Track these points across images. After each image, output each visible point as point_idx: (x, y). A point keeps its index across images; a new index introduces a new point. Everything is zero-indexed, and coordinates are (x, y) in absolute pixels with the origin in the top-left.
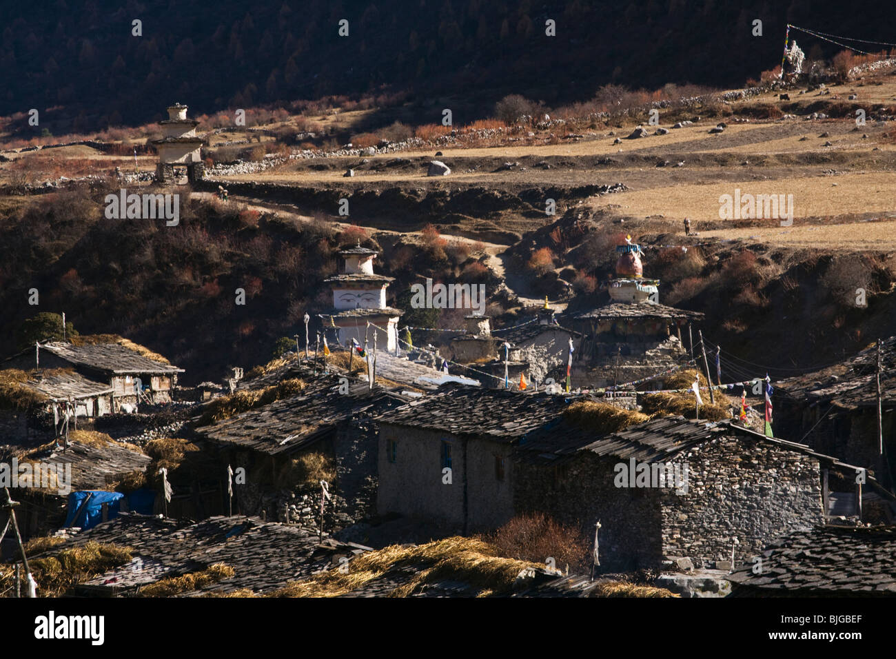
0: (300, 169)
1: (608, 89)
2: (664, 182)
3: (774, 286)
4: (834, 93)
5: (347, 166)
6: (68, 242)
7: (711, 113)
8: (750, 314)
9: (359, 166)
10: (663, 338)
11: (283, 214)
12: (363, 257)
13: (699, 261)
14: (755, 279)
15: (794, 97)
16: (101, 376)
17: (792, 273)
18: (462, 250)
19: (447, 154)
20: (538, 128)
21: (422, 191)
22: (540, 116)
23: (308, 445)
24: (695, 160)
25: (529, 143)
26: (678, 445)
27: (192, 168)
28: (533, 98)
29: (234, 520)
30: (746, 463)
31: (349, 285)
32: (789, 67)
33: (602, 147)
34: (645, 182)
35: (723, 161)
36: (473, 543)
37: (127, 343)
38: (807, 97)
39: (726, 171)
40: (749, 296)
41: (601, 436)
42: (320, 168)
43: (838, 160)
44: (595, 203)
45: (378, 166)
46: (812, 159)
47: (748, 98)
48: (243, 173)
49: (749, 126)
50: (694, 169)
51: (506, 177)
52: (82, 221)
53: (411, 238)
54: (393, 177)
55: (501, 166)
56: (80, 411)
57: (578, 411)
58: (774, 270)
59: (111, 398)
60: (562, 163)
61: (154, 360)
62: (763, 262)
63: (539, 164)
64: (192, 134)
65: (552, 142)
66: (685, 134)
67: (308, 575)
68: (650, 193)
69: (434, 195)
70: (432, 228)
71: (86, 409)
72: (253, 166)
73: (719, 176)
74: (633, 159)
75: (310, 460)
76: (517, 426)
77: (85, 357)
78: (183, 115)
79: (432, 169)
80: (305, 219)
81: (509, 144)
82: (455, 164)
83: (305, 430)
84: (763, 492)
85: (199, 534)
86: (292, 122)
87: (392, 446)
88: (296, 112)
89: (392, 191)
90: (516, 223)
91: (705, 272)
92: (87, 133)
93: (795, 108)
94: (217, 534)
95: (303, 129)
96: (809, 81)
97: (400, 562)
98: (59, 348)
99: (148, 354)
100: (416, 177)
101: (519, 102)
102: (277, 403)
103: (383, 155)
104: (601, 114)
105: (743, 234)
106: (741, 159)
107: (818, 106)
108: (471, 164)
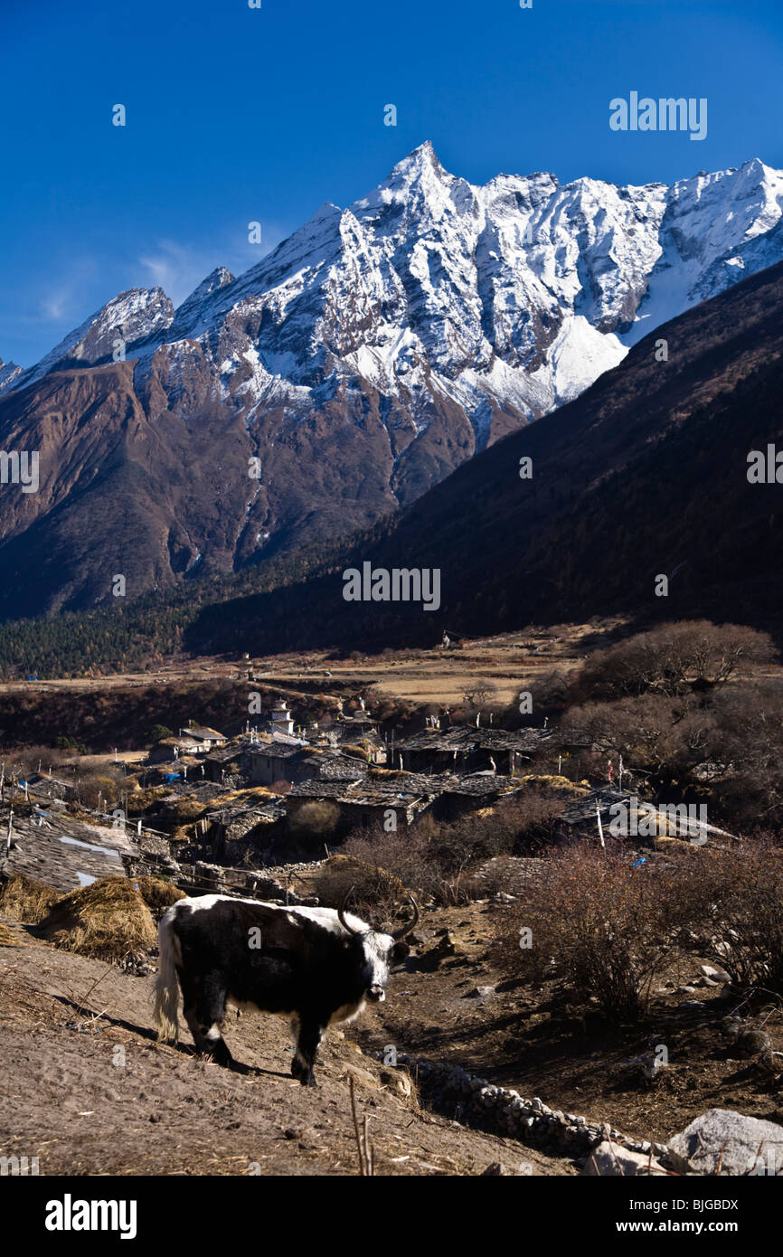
0: (284, 674)
1: (387, 650)
2: (398, 680)
3: (413, 713)
4: (457, 652)
5: (299, 673)
6: (209, 697)
7: (419, 658)
8: (405, 722)
9: (303, 673)
10: (370, 729)
11: (276, 689)
12: (282, 703)
13: (393, 705)
14: (407, 711)
15: (444, 653)
16: (200, 740)
17: (419, 710)
18: (331, 701)
19: (332, 670)
20: (363, 661)
21: (321, 681)
22: (364, 658)
23: (232, 760)
24: (409, 673)
25: (360, 667)
26: (326, 759)
27: (250, 674)
28: (362, 651)
29: (203, 782)
30: (346, 766)
31: (278, 712)
32: (445, 644)
33: (382, 669)
34: (391, 680)
35: (418, 673)
36: (264, 788)
37: (210, 729)
38: (449, 653)
39: (419, 677)
40: (405, 716)
41: (307, 757)
42: (291, 674)
43: (453, 674)
44: (373, 686)
45: (309, 674)
46: (446, 673)
47: (431, 653)
48: (267, 675)
49: (430, 662)
50: (409, 676)
51: (349, 678)
52: (213, 691)
53: (316, 697)
54: (311, 677)
55: (348, 674)
56: (192, 751)
57: (304, 750)
58: (413, 709)
59: (203, 747)
60: (368, 673)
61: (218, 735)
62: (410, 706)
63: (360, 673)
64: (250, 663)
65: (367, 666)
66: (409, 664)
67: (216, 798)
68: (391, 683)
69: (324, 683)
70: (322, 694)
71: (195, 750)
72: (269, 673)
73: (416, 678)
74: (390, 672)
75: (232, 765)
76: (288, 754)
77: (196, 734)
78: (247, 657)
79: (326, 675)
80: (283, 690)
81: (353, 667)
82: (333, 673)
83: (232, 756)
84: (351, 774)
85: (194, 786)
86: (300, 658)
87: (256, 761)
88: (301, 655)
89: (311, 682)
90: (349, 692)
91: (393, 709)
92: (236, 661)
93: (444, 657)
94: (197, 786)
95: (304, 660)
96: (450, 648)
97: (242, 794)
98: (187, 731)
99: (217, 733)
100: (320, 677)
101: (358, 653)
102: (230, 748)
103: (312, 670)
104: (384, 658)
105: (405, 697)
106: (423, 673)
107: (452, 656)
108: (339, 673)
